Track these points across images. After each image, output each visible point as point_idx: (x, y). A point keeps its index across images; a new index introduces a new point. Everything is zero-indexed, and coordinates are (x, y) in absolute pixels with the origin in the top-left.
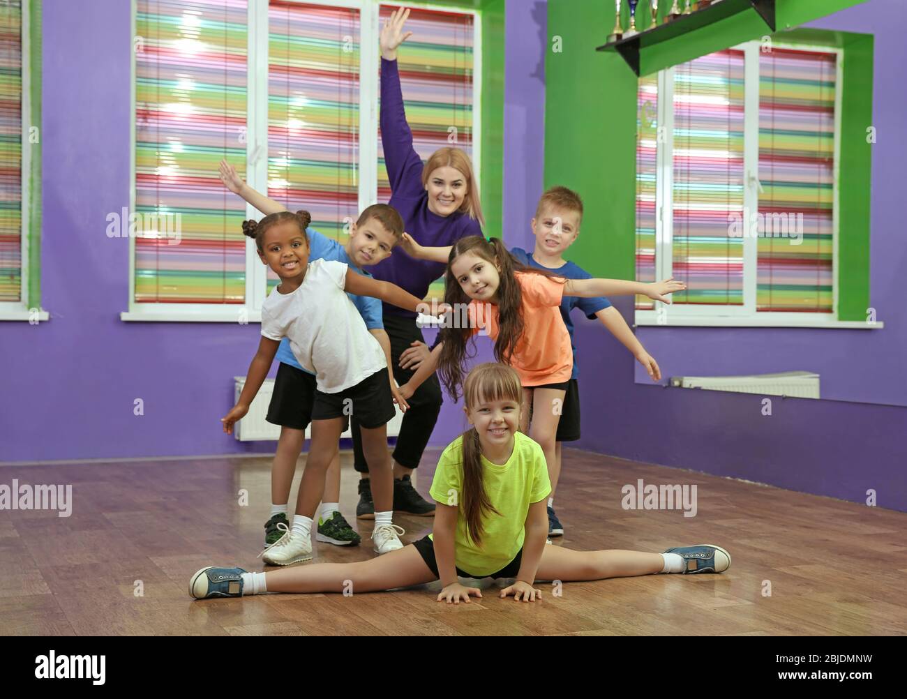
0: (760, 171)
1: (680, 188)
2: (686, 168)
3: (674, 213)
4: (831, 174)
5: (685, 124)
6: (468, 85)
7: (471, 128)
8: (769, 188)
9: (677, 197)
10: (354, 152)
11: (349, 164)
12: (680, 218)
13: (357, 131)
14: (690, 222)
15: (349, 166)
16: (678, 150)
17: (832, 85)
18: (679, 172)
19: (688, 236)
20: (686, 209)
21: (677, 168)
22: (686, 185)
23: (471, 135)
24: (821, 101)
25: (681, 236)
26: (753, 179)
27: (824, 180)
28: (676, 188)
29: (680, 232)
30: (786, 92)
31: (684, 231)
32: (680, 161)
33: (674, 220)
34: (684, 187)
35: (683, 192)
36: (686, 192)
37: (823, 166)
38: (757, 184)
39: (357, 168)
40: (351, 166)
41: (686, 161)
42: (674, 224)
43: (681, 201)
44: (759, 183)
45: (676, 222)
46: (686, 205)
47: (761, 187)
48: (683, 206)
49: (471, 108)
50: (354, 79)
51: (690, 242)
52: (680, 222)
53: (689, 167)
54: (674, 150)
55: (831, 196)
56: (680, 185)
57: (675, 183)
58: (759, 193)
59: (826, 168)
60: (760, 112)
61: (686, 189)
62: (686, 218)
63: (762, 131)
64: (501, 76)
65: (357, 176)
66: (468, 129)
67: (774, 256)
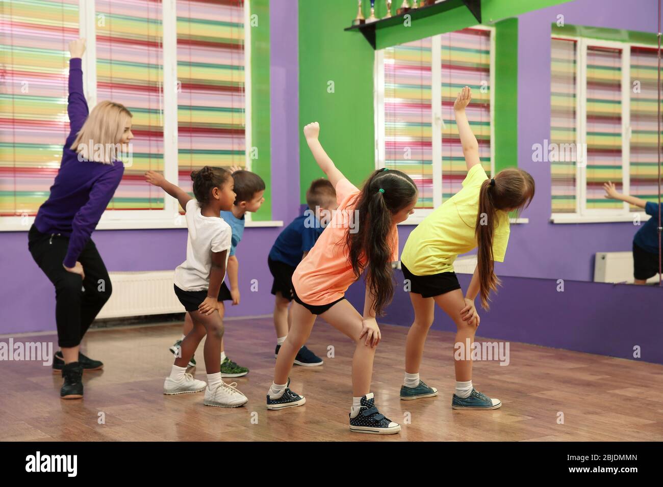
0: (443, 113)
1: (389, 126)
2: (393, 112)
3: (386, 144)
4: (489, 115)
5: (392, 80)
6: (241, 51)
7: (244, 83)
8: (448, 125)
9: (388, 132)
10: (160, 101)
11: (157, 110)
12: (389, 147)
13: (162, 85)
14: (397, 150)
15: (156, 111)
16: (387, 99)
17: (488, 52)
18: (388, 114)
19: (395, 160)
20: (393, 140)
21: (387, 111)
22: (393, 123)
23: (244, 88)
24: (481, 64)
25: (391, 160)
26: (438, 119)
27: (484, 119)
28: (387, 126)
29: (390, 157)
30: (458, 57)
31: (393, 157)
32: (389, 107)
33: (386, 149)
34: (392, 125)
35: (392, 128)
36: (394, 129)
37: (483, 109)
38: (441, 122)
39: (162, 113)
40: (158, 111)
41: (393, 107)
42: (386, 151)
43: (390, 135)
44: (443, 122)
45: (387, 150)
46: (393, 138)
47: (444, 124)
48: (392, 139)
49: (243, 68)
50: (159, 47)
51: (397, 164)
52: (390, 150)
53: (395, 110)
54: (385, 99)
55: (489, 131)
56: (389, 123)
57: (386, 122)
58: (442, 128)
59: (485, 111)
60: (442, 71)
61: (393, 126)
62: (393, 147)
63: (444, 85)
64: (266, 46)
65: (163, 118)
66: (242, 84)
67: (453, 173)
